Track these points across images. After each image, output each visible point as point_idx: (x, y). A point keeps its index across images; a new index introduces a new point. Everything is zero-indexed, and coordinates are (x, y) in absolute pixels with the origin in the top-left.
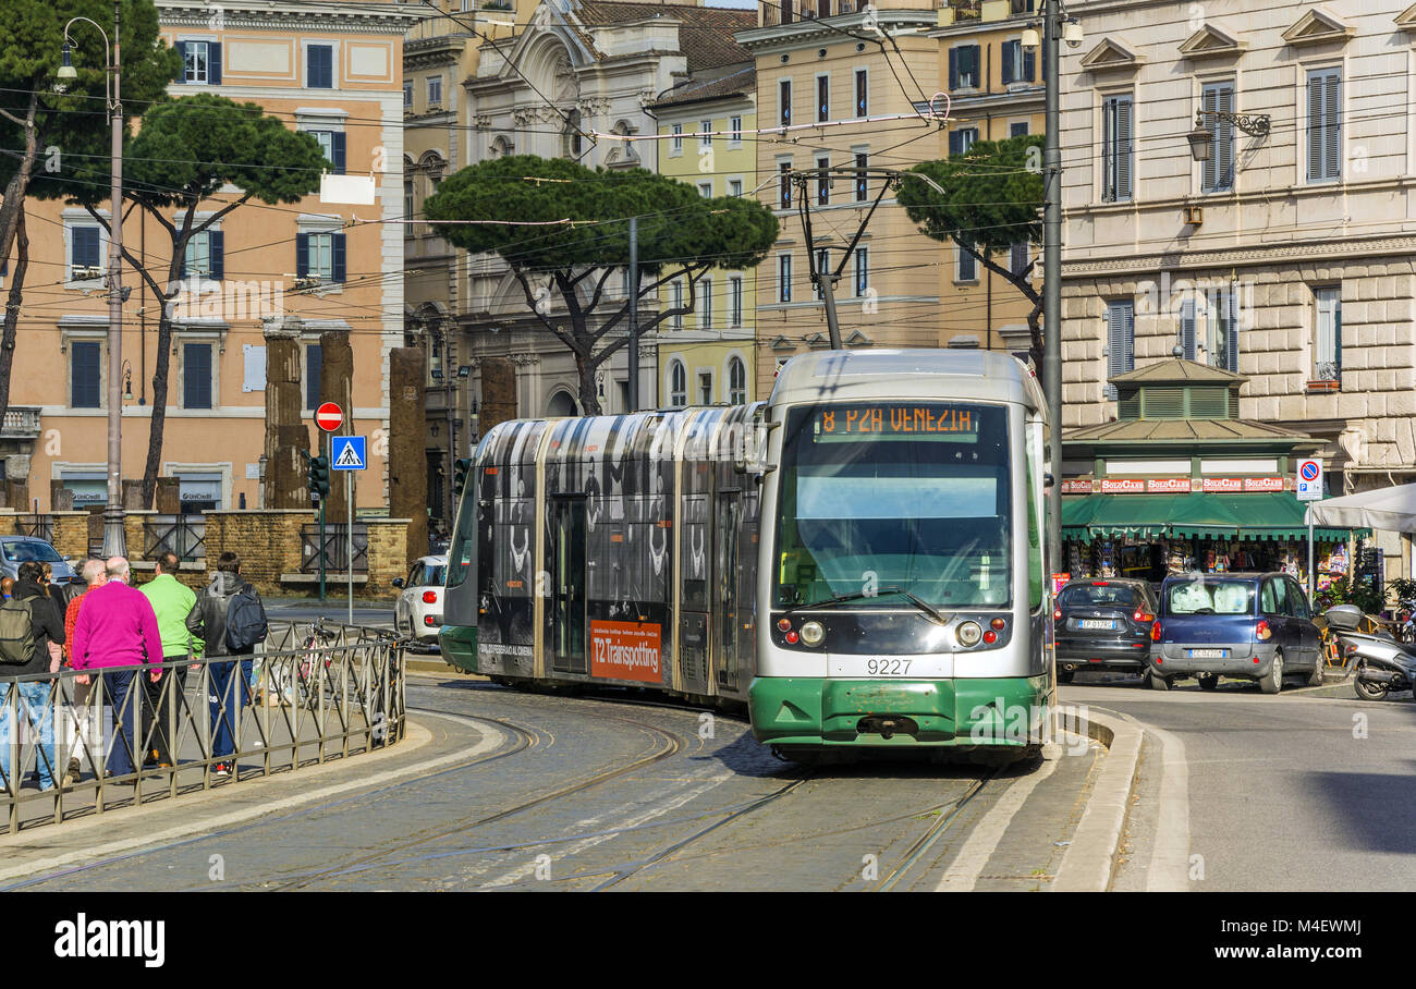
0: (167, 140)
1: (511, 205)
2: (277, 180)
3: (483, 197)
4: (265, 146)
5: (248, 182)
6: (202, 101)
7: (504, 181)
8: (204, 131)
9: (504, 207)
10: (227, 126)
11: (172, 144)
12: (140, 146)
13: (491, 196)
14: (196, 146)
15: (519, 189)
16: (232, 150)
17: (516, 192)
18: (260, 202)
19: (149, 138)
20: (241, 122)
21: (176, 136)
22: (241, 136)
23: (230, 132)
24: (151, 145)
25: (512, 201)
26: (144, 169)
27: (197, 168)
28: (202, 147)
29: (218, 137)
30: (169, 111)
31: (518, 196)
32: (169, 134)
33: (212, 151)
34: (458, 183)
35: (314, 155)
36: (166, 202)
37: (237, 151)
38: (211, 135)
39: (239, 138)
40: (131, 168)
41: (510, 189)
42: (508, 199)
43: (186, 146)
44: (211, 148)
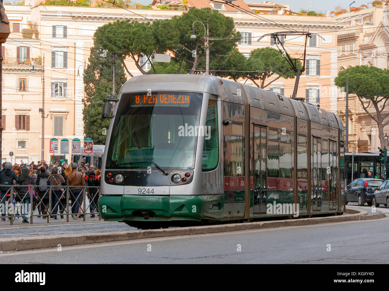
0: (256, 60)
1: (357, 80)
2: (288, 72)
3: (349, 77)
4: (284, 62)
5: (280, 73)
6: (267, 49)
7: (356, 73)
8: (267, 58)
9: (355, 80)
10: (273, 56)
11: (257, 61)
12: (248, 62)
13: (352, 77)
14: (264, 62)
15: (360, 75)
16: (275, 63)
17: (359, 76)
18: (283, 78)
19: (251, 60)
20: (277, 55)
21: (258, 59)
22: (277, 59)
23: (274, 58)
24: (251, 62)
25: (358, 79)
26: (249, 69)
27: (265, 68)
28: (266, 62)
29: (271, 59)
30: (257, 52)
31: (359, 77)
32: (257, 58)
33: (269, 64)
34: (343, 73)
35: (299, 65)
36: (257, 78)
37: (276, 63)
38: (269, 59)
39: (276, 60)
40: (245, 68)
41: (357, 75)
42: (356, 78)
43: (261, 62)
44: (269, 63)
